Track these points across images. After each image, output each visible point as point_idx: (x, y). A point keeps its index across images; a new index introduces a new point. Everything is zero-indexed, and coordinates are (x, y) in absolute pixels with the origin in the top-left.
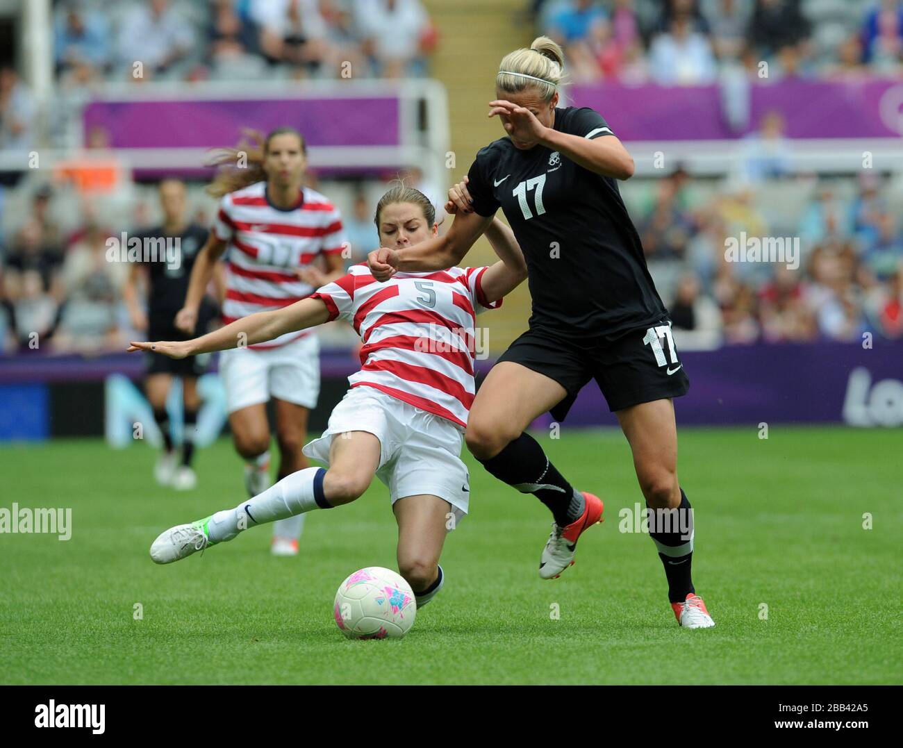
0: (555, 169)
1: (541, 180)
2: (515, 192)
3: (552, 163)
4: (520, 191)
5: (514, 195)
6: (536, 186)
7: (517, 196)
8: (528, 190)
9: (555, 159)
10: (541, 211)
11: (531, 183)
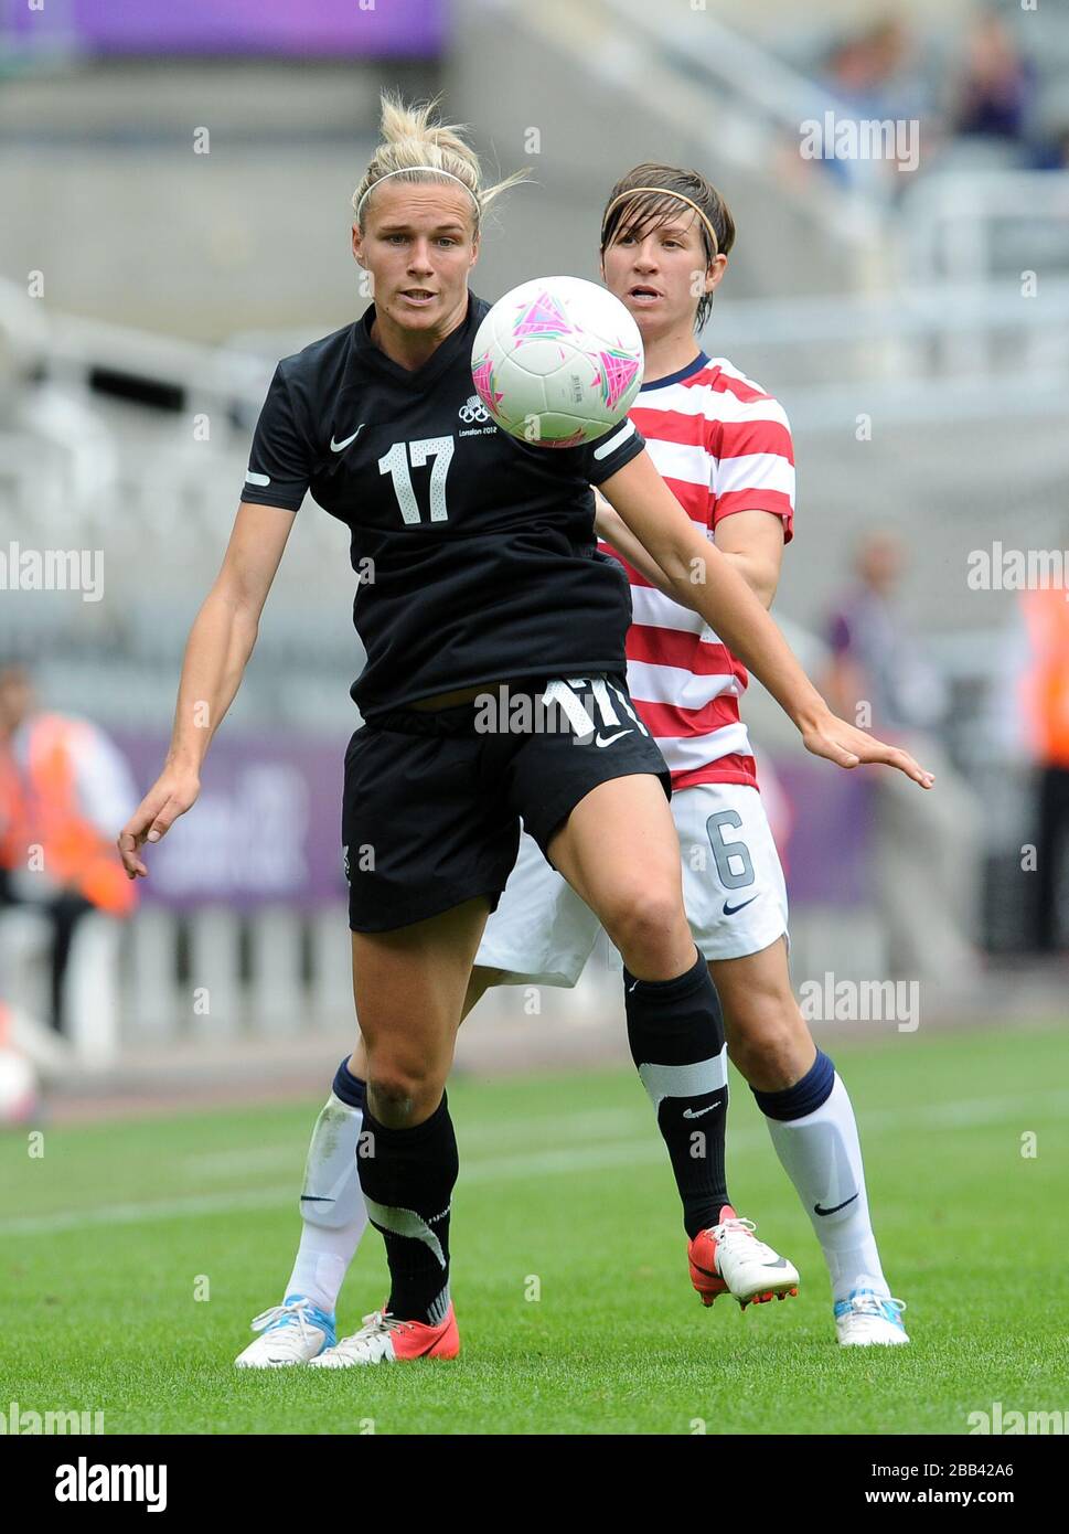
0: (473, 432)
1: (442, 448)
2: (385, 465)
3: (469, 417)
4: (395, 463)
5: (382, 472)
6: (431, 459)
7: (390, 473)
8: (414, 465)
9: (475, 410)
10: (439, 514)
11: (420, 450)
